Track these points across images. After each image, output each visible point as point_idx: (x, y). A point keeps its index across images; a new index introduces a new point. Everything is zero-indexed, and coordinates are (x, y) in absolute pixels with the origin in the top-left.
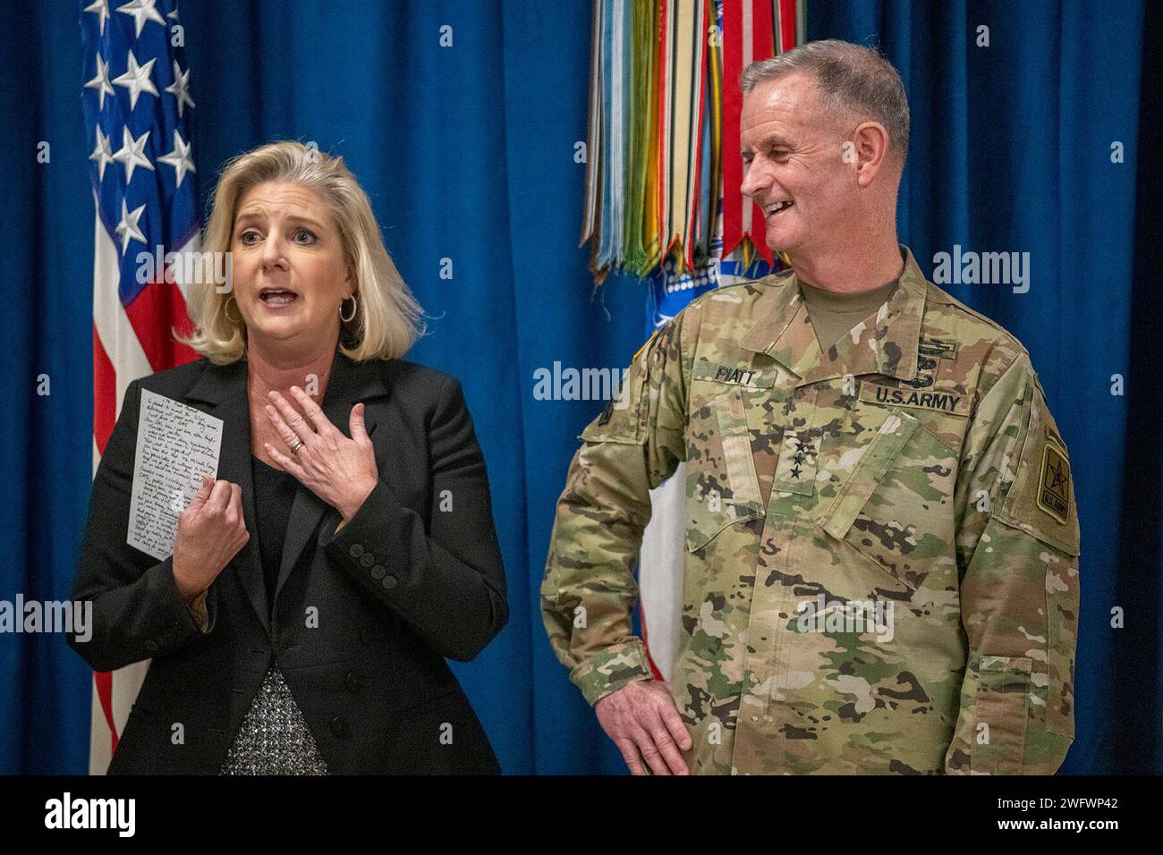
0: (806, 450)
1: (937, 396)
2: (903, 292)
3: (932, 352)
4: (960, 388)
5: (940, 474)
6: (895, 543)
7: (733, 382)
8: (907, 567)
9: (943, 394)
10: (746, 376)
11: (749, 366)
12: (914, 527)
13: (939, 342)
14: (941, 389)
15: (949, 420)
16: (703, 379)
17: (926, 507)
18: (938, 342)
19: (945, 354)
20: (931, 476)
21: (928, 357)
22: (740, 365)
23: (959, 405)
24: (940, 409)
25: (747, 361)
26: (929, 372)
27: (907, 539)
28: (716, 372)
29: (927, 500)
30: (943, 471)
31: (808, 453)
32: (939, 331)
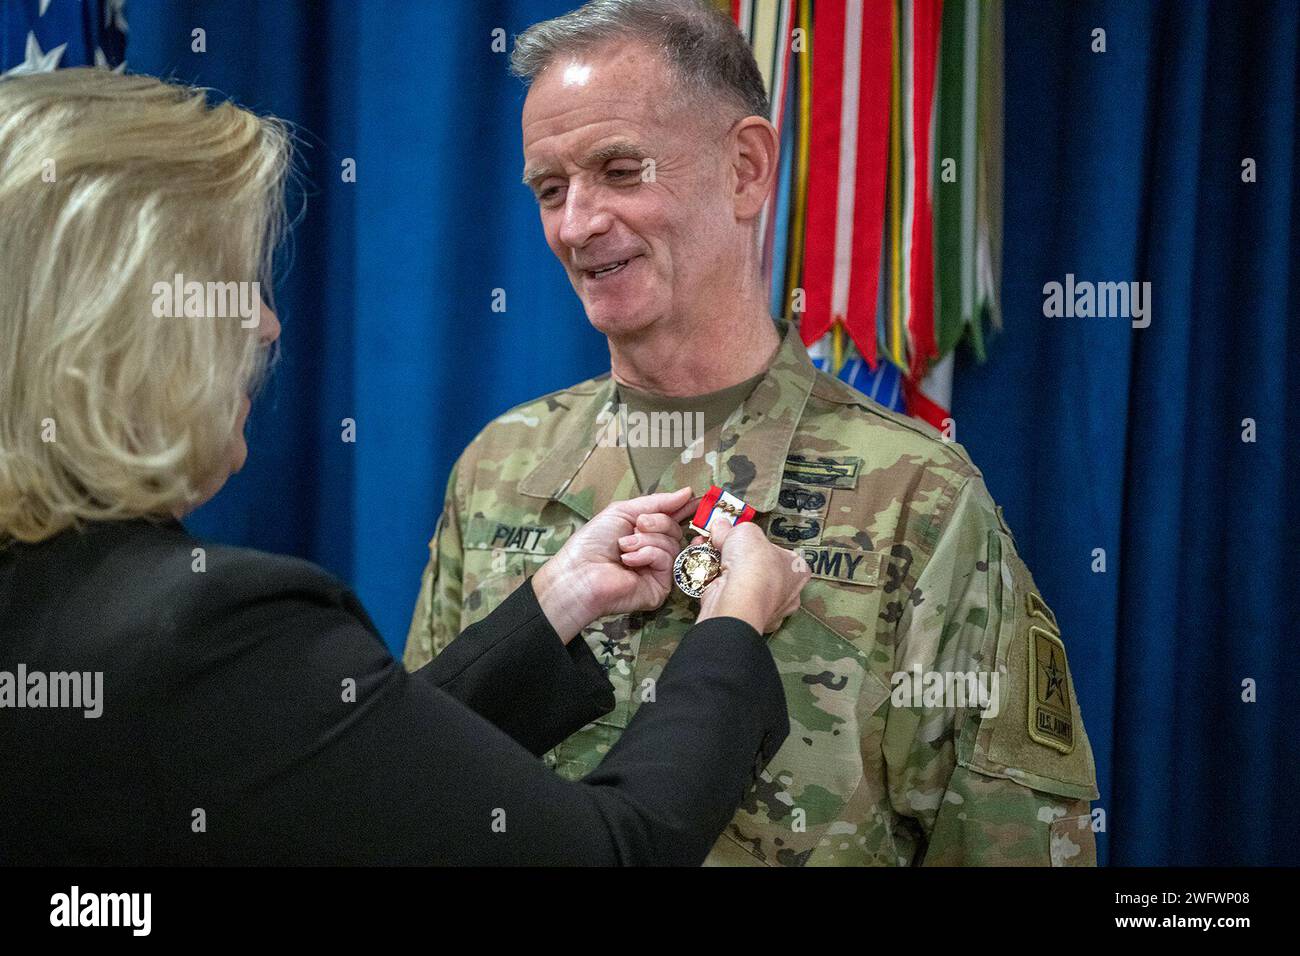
0: (617, 651)
1: (825, 555)
2: (770, 384)
3: (819, 480)
4: (863, 538)
5: (830, 686)
6: (760, 804)
7: (514, 547)
8: (779, 842)
9: (834, 550)
10: (533, 536)
11: (536, 519)
12: (789, 774)
13: (833, 462)
14: (832, 542)
15: (844, 594)
16: (476, 548)
17: (808, 741)
18: (829, 463)
19: (839, 482)
20: (818, 689)
21: (813, 489)
22: (527, 519)
23: (861, 567)
24: (831, 576)
25: (535, 512)
26: (813, 514)
27: (779, 796)
28: (492, 534)
29: (811, 729)
30: (836, 680)
31: (619, 657)
32: (831, 444)
